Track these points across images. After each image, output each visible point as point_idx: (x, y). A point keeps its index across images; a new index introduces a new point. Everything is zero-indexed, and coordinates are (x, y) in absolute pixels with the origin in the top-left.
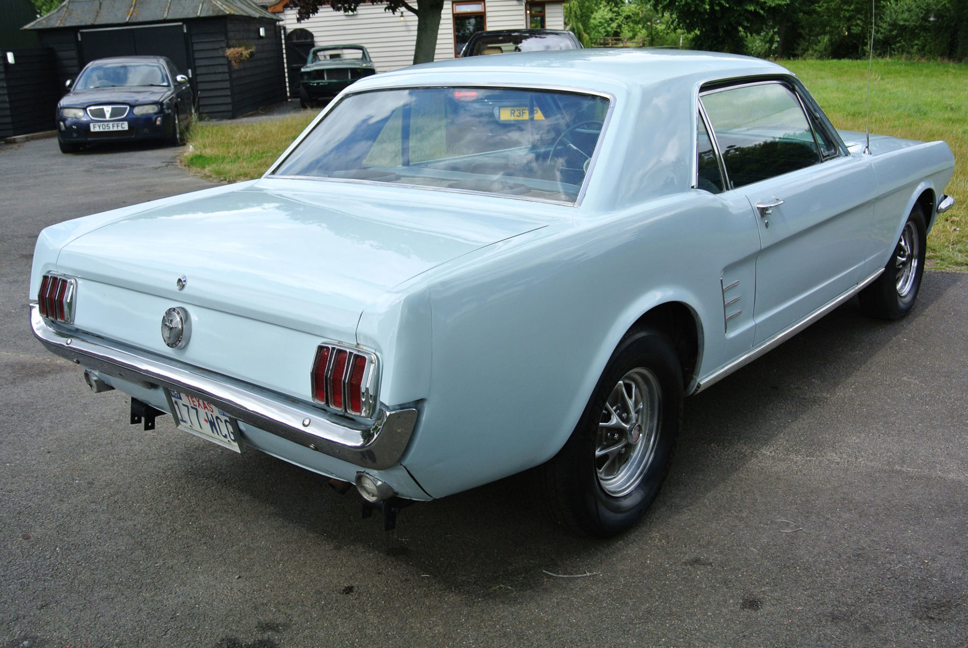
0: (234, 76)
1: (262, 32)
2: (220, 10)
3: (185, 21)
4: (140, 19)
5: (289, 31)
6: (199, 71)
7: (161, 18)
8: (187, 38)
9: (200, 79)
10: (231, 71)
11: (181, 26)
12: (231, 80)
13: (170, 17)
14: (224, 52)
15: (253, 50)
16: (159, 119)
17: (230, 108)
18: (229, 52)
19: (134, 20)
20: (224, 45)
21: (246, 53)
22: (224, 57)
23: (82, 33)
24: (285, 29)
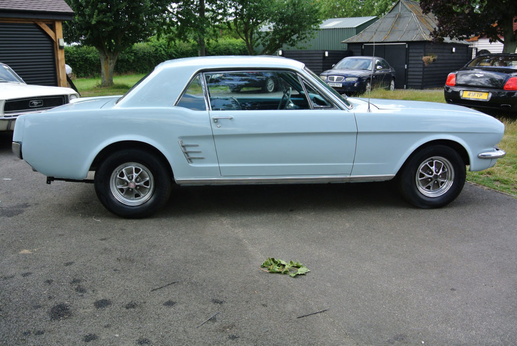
0: (425, 69)
1: (454, 50)
2: (423, 38)
3: (407, 42)
4: (388, 41)
5: (478, 51)
6: (410, 66)
7: (396, 41)
8: (407, 50)
9: (409, 69)
10: (424, 67)
11: (405, 45)
12: (424, 71)
13: (400, 40)
14: (422, 58)
15: (436, 58)
16: (356, 84)
17: (420, 84)
18: (424, 58)
19: (385, 41)
20: (422, 54)
21: (431, 59)
22: (422, 60)
23: (364, 45)
24: (477, 49)
